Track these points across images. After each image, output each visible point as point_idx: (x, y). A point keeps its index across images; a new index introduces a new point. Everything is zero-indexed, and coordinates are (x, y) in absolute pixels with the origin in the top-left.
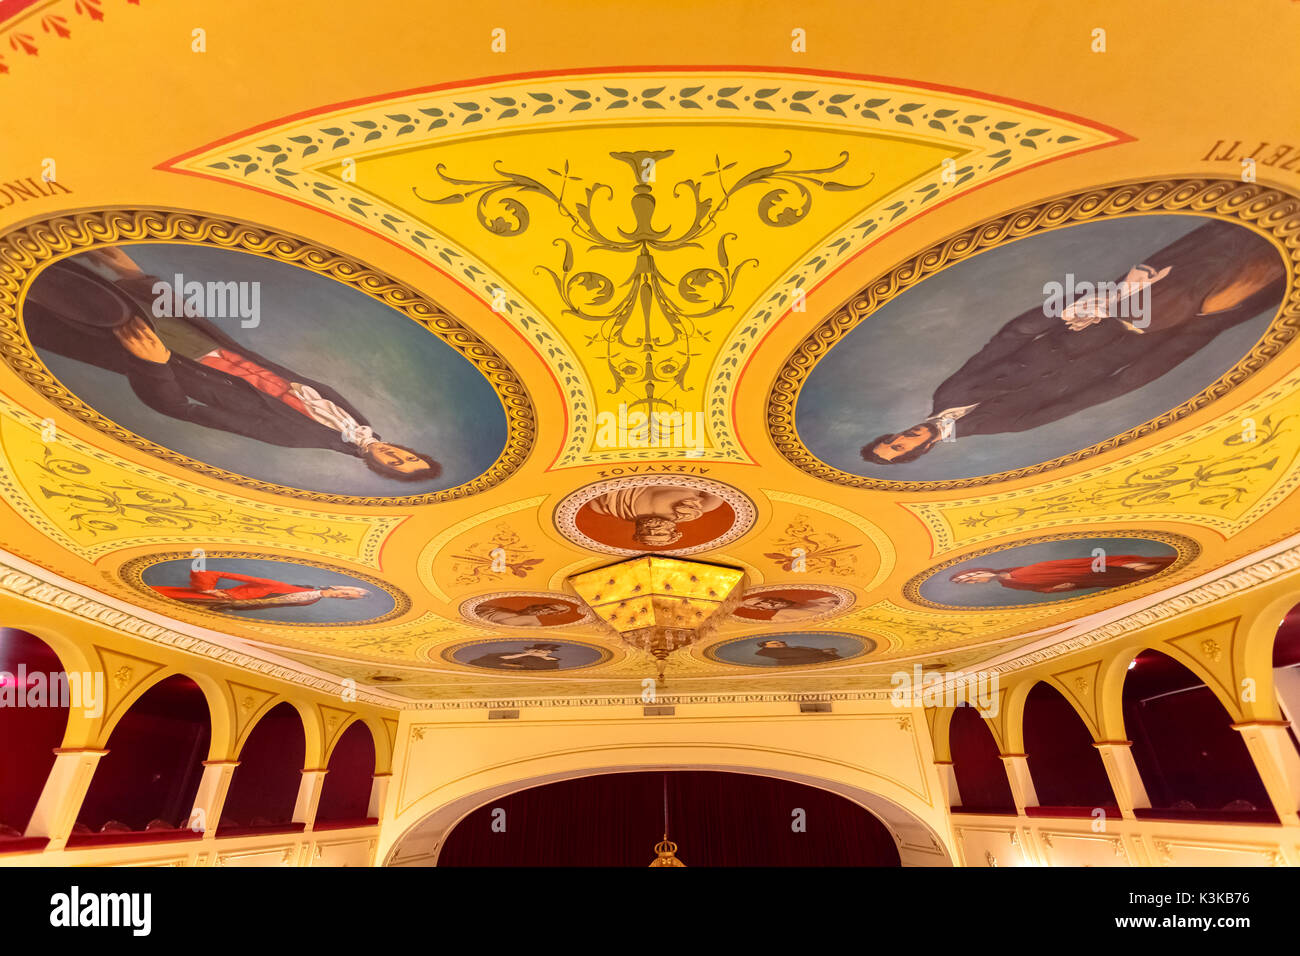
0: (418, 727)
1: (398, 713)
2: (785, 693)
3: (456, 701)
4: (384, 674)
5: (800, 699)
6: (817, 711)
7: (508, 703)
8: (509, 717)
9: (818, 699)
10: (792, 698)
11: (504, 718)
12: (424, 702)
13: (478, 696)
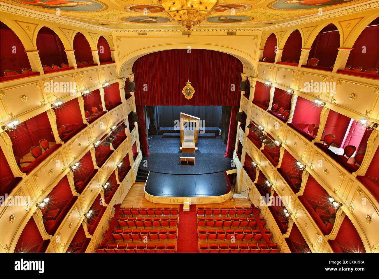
0: (118, 37)
1: (111, 33)
2: (223, 29)
3: (128, 30)
4: (104, 24)
5: (228, 31)
6: (232, 34)
7: (143, 30)
8: (144, 35)
9: (233, 31)
10: (225, 30)
11: (142, 35)
12: (118, 30)
13: (134, 29)
